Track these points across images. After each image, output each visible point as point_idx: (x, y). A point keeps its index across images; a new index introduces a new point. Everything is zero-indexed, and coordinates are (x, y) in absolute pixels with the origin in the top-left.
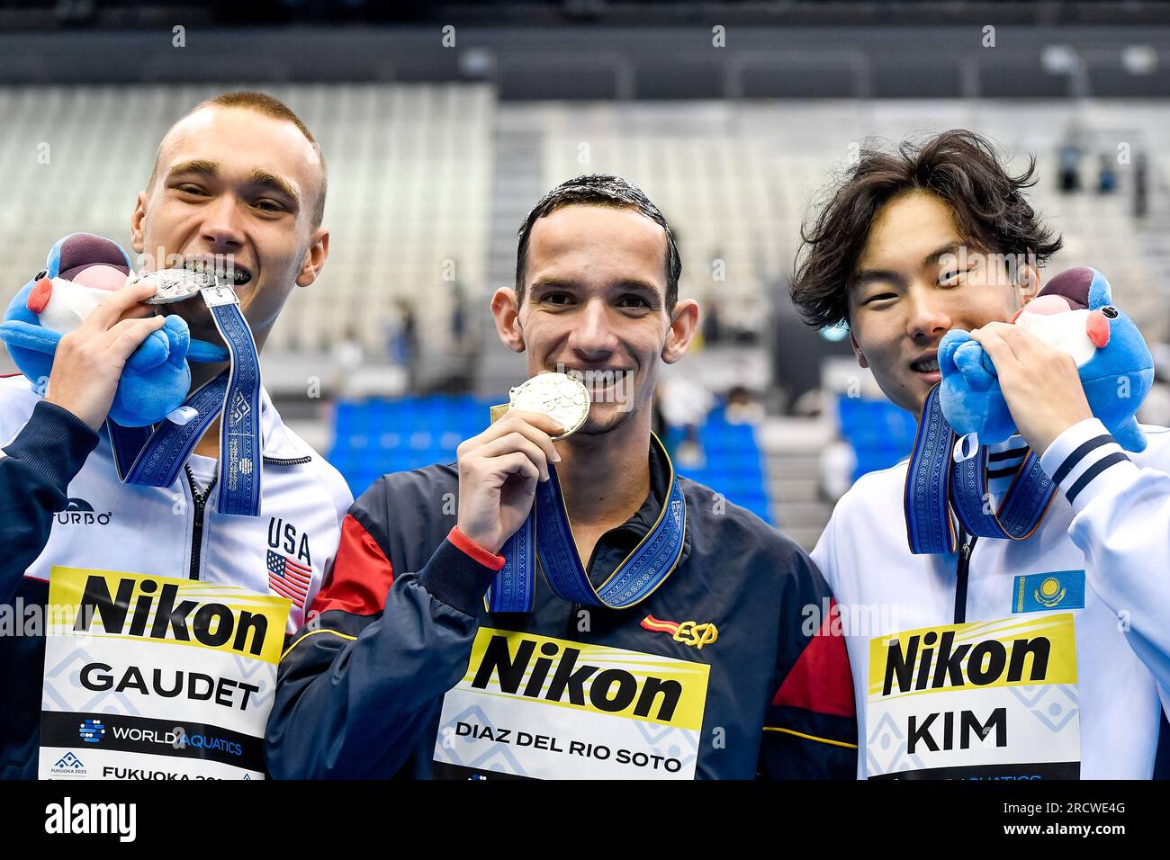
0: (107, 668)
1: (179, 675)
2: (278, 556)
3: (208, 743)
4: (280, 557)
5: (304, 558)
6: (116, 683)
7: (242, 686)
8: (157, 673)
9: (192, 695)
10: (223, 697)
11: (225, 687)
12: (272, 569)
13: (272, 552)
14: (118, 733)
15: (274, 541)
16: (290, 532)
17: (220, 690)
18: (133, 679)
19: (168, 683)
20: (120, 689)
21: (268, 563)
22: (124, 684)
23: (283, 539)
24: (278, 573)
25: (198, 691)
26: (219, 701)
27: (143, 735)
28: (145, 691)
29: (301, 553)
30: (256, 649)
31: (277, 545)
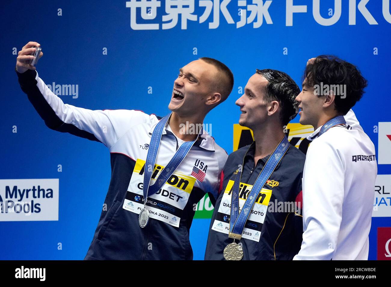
2: (197, 168)
3: (164, 206)
4: (197, 169)
7: (177, 196)
10: (171, 197)
12: (194, 171)
13: (195, 167)
15: (197, 165)
16: (202, 164)
17: (171, 195)
23: (199, 165)
24: (196, 172)
30: (184, 188)
31: (197, 166)
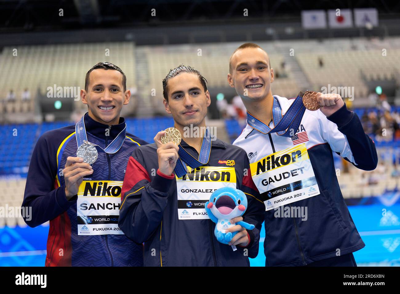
0: (266, 180)
1: (280, 175)
5: (303, 131)
6: (268, 183)
8: (275, 176)
9: (285, 178)
11: (293, 172)
14: (274, 193)
18: (271, 180)
19: (278, 178)
20: (269, 184)
21: (292, 139)
22: (270, 182)
25: (286, 176)
26: (293, 176)
27: (278, 191)
28: (274, 182)
29: (302, 130)
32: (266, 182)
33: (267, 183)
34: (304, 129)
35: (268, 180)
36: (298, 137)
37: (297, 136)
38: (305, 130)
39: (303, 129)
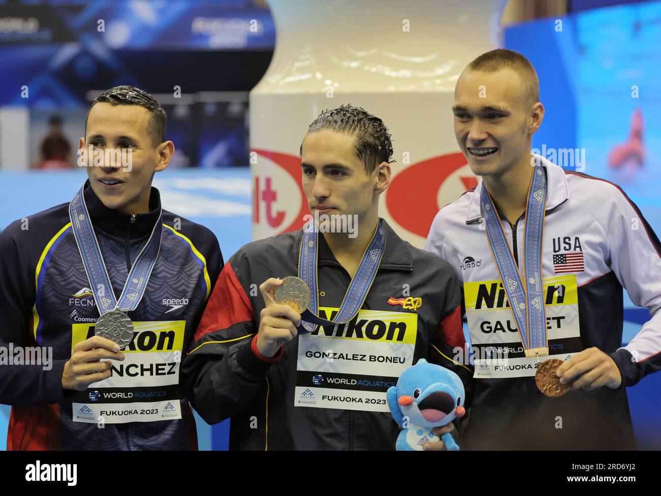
32: (488, 327)
33: (489, 329)
34: (580, 247)
35: (493, 325)
36: (565, 260)
37: (565, 257)
38: (581, 250)
39: (578, 247)
